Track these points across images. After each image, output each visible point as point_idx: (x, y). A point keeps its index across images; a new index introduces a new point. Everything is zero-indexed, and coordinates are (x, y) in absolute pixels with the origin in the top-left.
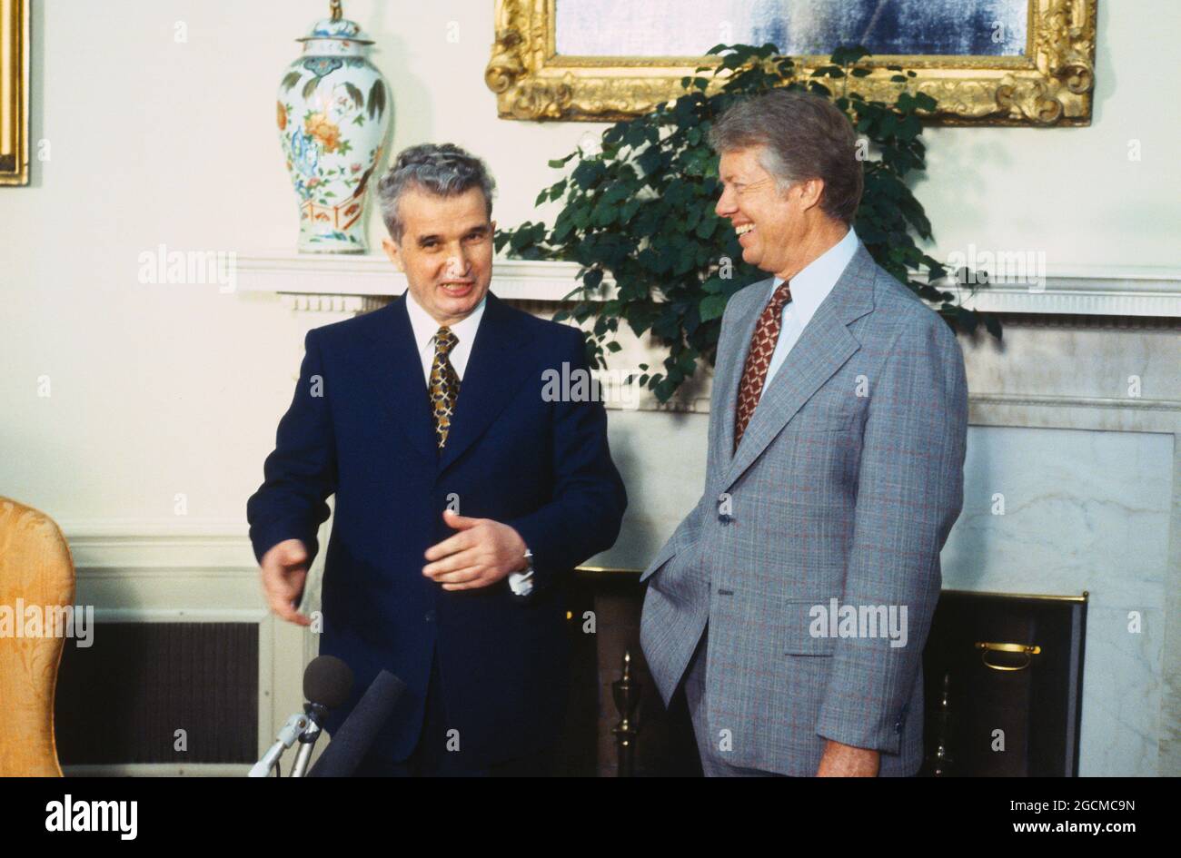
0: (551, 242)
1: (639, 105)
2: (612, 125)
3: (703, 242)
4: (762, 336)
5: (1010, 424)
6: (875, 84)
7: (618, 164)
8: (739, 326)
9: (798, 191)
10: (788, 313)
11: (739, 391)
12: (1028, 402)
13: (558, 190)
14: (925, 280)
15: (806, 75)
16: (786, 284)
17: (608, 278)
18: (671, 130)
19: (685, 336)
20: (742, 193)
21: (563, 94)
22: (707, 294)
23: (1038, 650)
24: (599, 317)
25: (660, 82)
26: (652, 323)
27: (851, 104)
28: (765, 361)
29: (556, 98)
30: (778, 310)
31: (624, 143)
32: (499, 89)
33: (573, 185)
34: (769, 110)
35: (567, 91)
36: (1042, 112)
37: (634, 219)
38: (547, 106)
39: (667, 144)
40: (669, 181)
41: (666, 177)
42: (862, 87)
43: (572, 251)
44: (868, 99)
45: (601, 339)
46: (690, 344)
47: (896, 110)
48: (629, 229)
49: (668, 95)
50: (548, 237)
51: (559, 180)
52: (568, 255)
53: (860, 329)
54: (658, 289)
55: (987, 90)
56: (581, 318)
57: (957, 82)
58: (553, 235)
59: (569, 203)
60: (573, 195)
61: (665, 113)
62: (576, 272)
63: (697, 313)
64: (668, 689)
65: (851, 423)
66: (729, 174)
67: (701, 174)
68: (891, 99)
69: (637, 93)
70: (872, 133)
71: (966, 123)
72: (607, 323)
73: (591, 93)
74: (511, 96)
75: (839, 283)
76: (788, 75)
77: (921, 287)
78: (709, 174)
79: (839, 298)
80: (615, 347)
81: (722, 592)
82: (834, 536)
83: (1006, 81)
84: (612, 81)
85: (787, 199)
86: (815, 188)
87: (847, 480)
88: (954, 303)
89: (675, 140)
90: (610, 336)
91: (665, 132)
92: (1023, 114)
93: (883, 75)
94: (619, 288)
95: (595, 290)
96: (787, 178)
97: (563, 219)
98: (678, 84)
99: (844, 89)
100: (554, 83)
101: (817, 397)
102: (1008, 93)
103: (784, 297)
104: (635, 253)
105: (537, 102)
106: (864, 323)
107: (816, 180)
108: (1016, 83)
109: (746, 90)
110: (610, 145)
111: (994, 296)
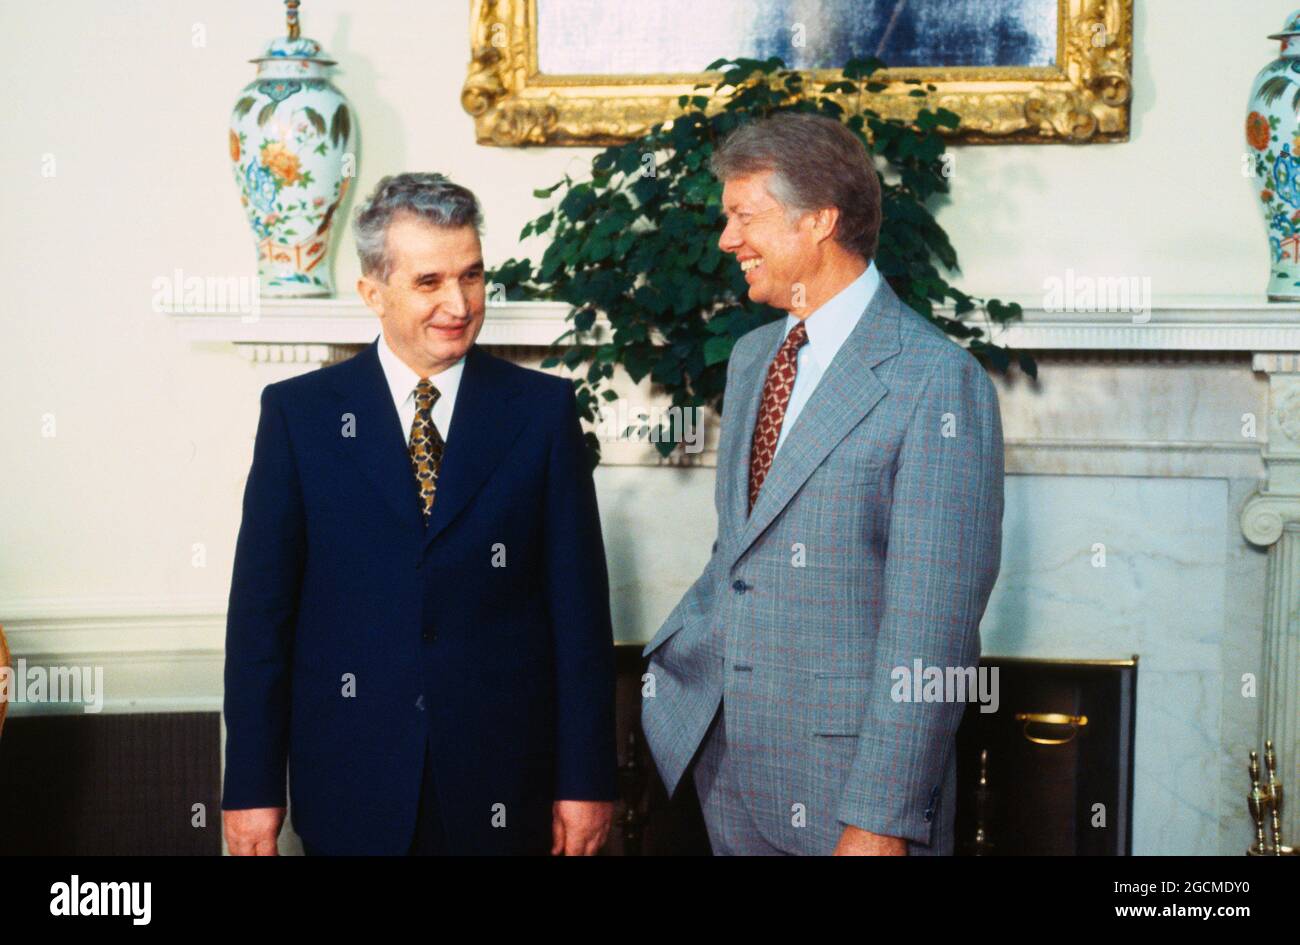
0: (538, 280)
1: (633, 128)
2: (603, 151)
3: (707, 277)
4: (776, 382)
5: (1047, 472)
6: (892, 101)
7: (610, 193)
9: (810, 221)
10: (805, 356)
11: (753, 443)
12: (1066, 447)
13: (544, 223)
14: (951, 315)
15: (815, 91)
16: (801, 325)
17: (602, 319)
18: (668, 154)
19: (689, 382)
20: (747, 224)
21: (548, 117)
22: (712, 335)
23: (1084, 721)
24: (593, 362)
25: (655, 102)
26: (652, 368)
27: (865, 123)
28: (781, 409)
29: (541, 120)
30: (793, 353)
31: (616, 170)
32: (477, 112)
33: (561, 217)
34: (778, 133)
35: (552, 113)
36: (1075, 128)
37: (629, 255)
38: (531, 130)
39: (664, 170)
40: (666, 211)
41: (663, 207)
42: (877, 103)
43: (562, 291)
44: (884, 117)
45: (595, 387)
46: (694, 389)
47: (915, 128)
48: (623, 264)
49: (663, 116)
50: (534, 274)
51: (545, 212)
52: (557, 294)
53: (885, 373)
54: (657, 330)
55: (1014, 105)
56: (572, 364)
57: (982, 96)
58: (541, 273)
59: (557, 237)
60: (561, 228)
61: (661, 136)
62: (566, 313)
63: (701, 355)
64: (673, 776)
65: (881, 476)
66: (733, 204)
67: (702, 202)
68: (909, 116)
69: (630, 114)
70: (889, 152)
71: (992, 141)
72: (601, 369)
73: (578, 115)
74: (490, 120)
75: (861, 322)
76: (796, 91)
77: (947, 323)
78: (711, 202)
79: (862, 338)
80: (611, 396)
81: (737, 668)
82: (865, 603)
83: (1035, 94)
84: (601, 101)
85: (798, 229)
86: (829, 217)
88: (984, 340)
89: (674, 165)
90: (605, 384)
91: (661, 157)
92: (1054, 130)
93: (899, 89)
94: (614, 331)
95: (588, 333)
96: (798, 206)
97: (551, 255)
98: (675, 104)
99: (858, 106)
100: (537, 105)
101: (842, 447)
102: (1037, 107)
103: (799, 338)
104: (631, 291)
105: (519, 126)
106: (890, 366)
107: (830, 209)
108: (1045, 96)
109: (750, 108)
110: (601, 172)
111: (1027, 331)
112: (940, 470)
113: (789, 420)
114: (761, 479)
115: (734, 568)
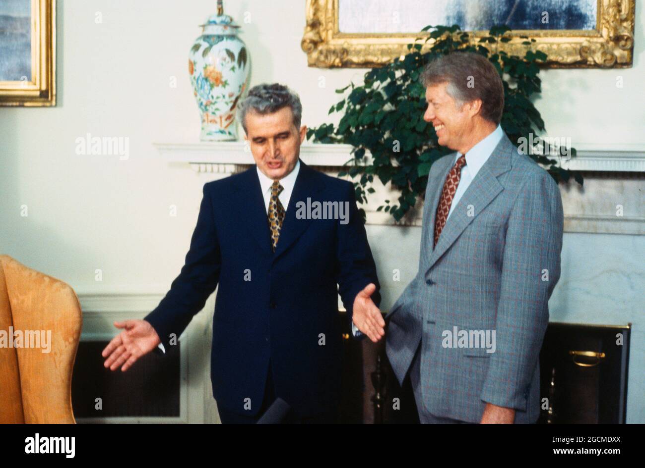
0: (337, 134)
1: (385, 59)
2: (370, 70)
3: (419, 133)
4: (450, 183)
5: (588, 231)
6: (514, 46)
7: (372, 91)
8: (438, 179)
9: (468, 106)
10: (464, 172)
11: (437, 213)
12: (597, 219)
13: (340, 105)
15: (475, 42)
16: (464, 156)
17: (368, 154)
18: (402, 72)
19: (410, 184)
20: (438, 108)
21: (343, 53)
22: (421, 162)
23: (603, 355)
24: (363, 174)
25: (396, 46)
26: (392, 178)
27: (500, 57)
28: (451, 197)
29: (339, 55)
30: (459, 170)
31: (377, 80)
32: (308, 51)
33: (348, 103)
35: (345, 51)
36: (605, 61)
37: (382, 121)
38: (335, 60)
39: (400, 81)
40: (401, 101)
41: (399, 98)
42: (507, 48)
43: (348, 138)
44: (509, 55)
45: (364, 187)
46: (412, 189)
47: (525, 60)
48: (379, 127)
49: (400, 53)
50: (335, 131)
51: (341, 100)
52: (346, 141)
53: (503, 180)
54: (395, 159)
55: (575, 49)
56: (353, 175)
57: (558, 45)
58: (338, 131)
59: (347, 112)
60: (349, 108)
61: (399, 63)
62: (351, 150)
63: (416, 171)
64: (401, 376)
65: (499, 230)
66: (430, 98)
67: (418, 96)
68: (522, 54)
69: (383, 52)
70: (511, 73)
71: (563, 67)
72: (367, 177)
73: (358, 53)
74: (315, 55)
75: (492, 155)
76: (467, 41)
77: (539, 157)
78: (422, 97)
79: (492, 162)
80: (371, 191)
81: (429, 322)
82: (489, 292)
83: (585, 44)
84: (369, 46)
85: (462, 111)
86: (477, 104)
87: (497, 262)
88: (557, 166)
89: (404, 78)
90: (369, 185)
91: (398, 74)
92: (595, 61)
93: (517, 42)
94: (374, 159)
95: (361, 160)
96: (462, 100)
97: (344, 121)
98: (406, 47)
99: (496, 49)
100: (338, 48)
102: (586, 50)
103: (462, 163)
104: (383, 140)
105: (329, 57)
106: (506, 176)
107: (478, 101)
108: (591, 45)
109: (443, 50)
110: (369, 81)
111: (579, 162)
112: (530, 229)
113: (455, 202)
114: (440, 231)
115: (427, 274)
